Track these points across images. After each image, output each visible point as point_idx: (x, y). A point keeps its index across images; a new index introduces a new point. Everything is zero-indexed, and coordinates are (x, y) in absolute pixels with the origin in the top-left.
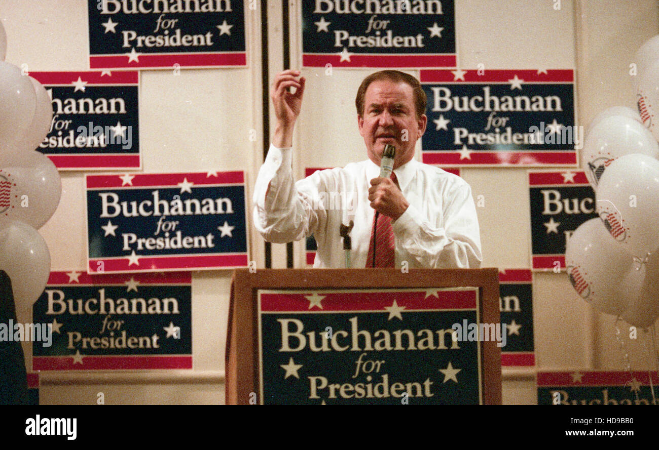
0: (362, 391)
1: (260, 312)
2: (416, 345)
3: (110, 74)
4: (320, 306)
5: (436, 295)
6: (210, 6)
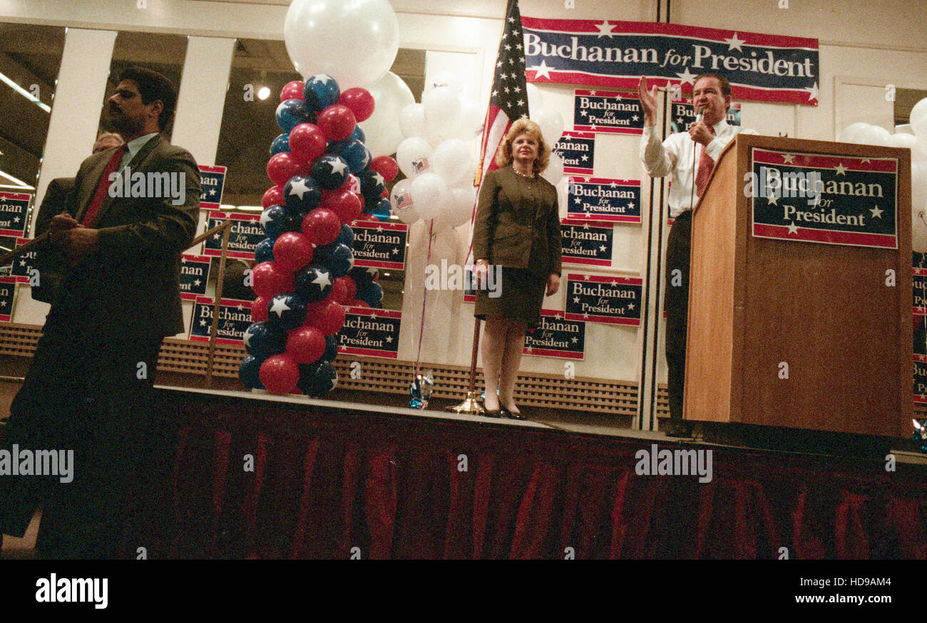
0: (818, 218)
1: (753, 162)
2: (854, 192)
3: (582, 133)
4: (791, 162)
5: (868, 161)
6: (630, 108)
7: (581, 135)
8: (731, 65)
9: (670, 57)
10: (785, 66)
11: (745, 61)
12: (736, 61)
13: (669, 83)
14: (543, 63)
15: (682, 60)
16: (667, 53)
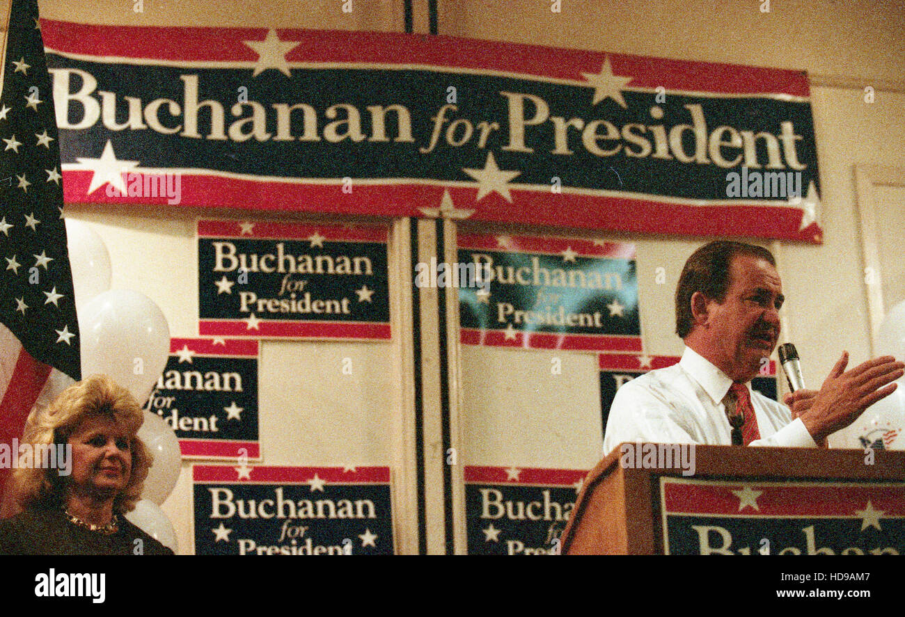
1: (665, 513)
3: (223, 343)
4: (755, 507)
6: (347, 266)
7: (219, 348)
8: (599, 143)
9: (445, 127)
10: (736, 141)
11: (635, 131)
12: (613, 133)
13: (447, 198)
14: (109, 149)
15: (477, 133)
16: (435, 115)
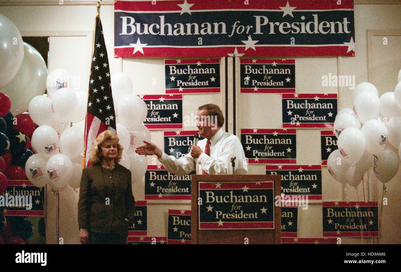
1: (199, 189)
2: (252, 201)
3: (172, 96)
4: (220, 187)
5: (259, 183)
6: (208, 71)
8: (284, 29)
9: (236, 28)
11: (296, 25)
12: (289, 26)
13: (236, 50)
14: (139, 41)
15: (246, 30)
16: (233, 25)
